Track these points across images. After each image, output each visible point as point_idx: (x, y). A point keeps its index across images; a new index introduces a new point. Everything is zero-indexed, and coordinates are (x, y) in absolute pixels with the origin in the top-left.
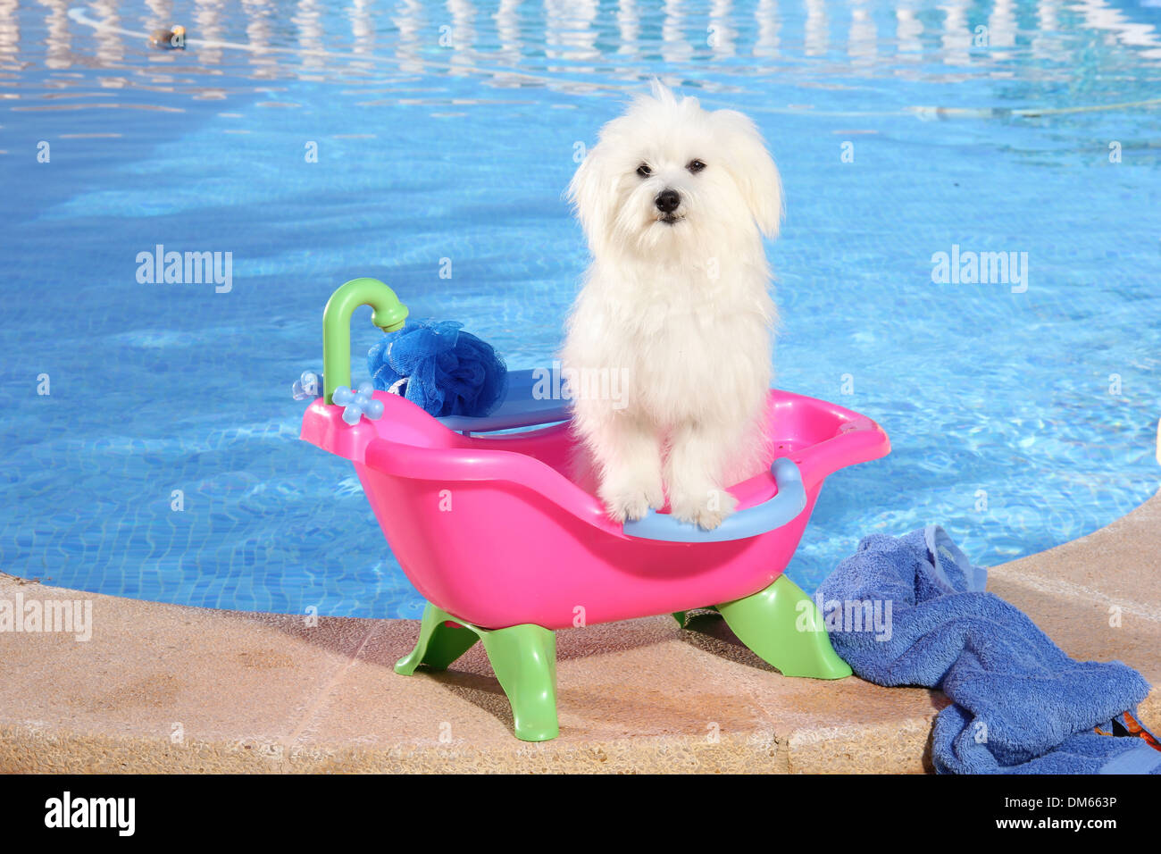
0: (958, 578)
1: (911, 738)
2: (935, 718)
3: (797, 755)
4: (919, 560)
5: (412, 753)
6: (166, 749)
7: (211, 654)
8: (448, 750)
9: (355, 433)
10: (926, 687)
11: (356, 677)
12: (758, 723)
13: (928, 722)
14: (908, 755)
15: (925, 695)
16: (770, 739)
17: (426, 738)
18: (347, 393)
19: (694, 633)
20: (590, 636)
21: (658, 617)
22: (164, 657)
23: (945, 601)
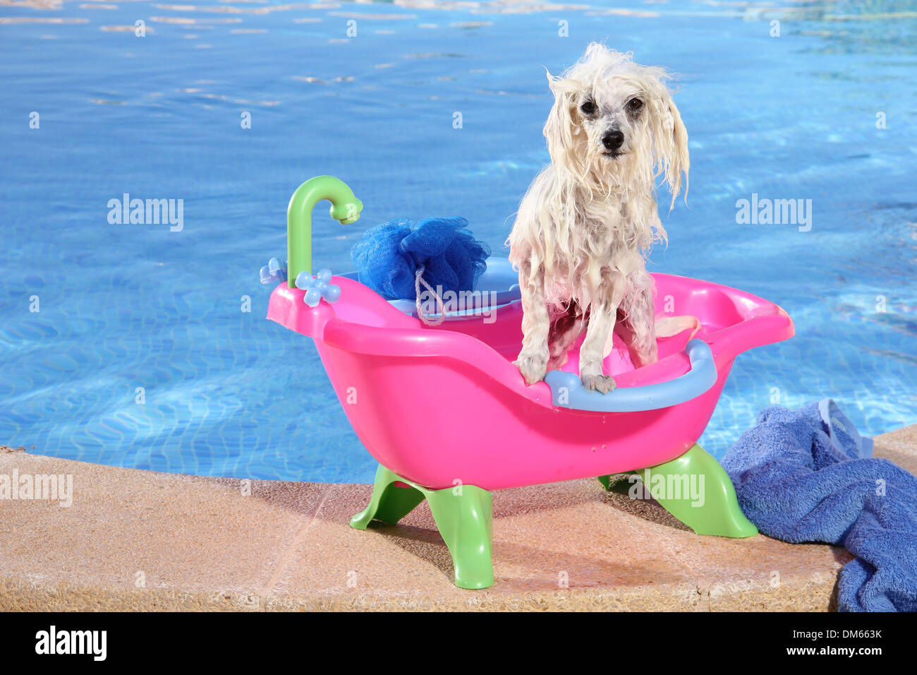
0: (850, 446)
1: (818, 590)
2: (840, 572)
3: (718, 604)
4: (815, 431)
5: (375, 603)
6: (154, 599)
7: (186, 514)
8: (407, 600)
9: (316, 313)
10: (829, 544)
11: (317, 535)
12: (681, 576)
13: (833, 575)
14: (816, 605)
15: (829, 553)
16: (694, 591)
17: (386, 590)
18: (308, 278)
19: (615, 495)
20: (522, 498)
21: (581, 482)
22: (145, 517)
23: (845, 467)
